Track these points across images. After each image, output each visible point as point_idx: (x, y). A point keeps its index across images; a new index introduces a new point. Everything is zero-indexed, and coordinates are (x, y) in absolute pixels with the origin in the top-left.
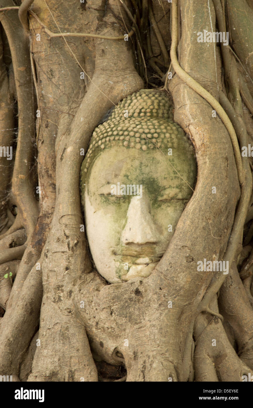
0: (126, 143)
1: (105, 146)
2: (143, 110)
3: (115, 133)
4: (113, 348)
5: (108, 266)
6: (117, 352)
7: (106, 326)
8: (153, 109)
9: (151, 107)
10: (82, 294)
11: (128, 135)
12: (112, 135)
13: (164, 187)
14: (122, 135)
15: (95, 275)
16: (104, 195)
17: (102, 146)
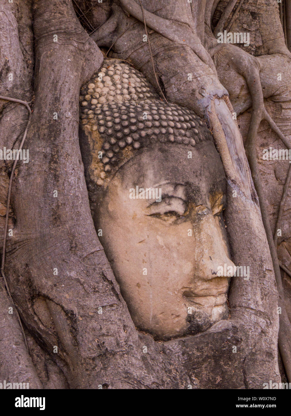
0: (171, 138)
1: (141, 144)
2: (138, 90)
5: (175, 316)
8: (146, 87)
9: (143, 85)
11: (169, 126)
16: (157, 215)
17: (137, 145)
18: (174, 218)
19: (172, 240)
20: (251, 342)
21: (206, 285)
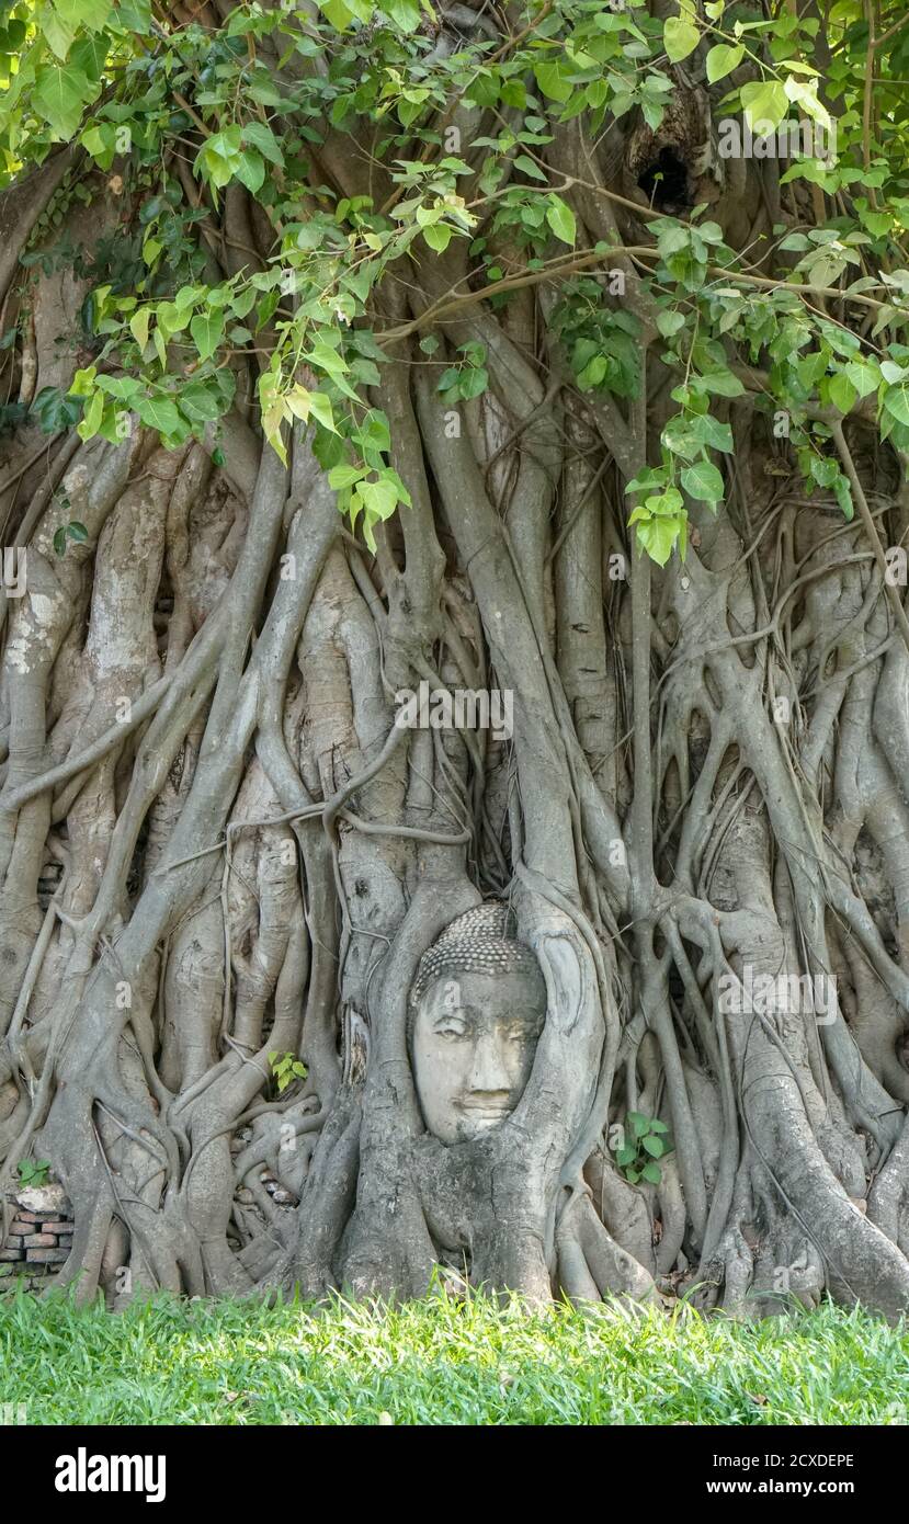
0: (468, 967)
1: (441, 971)
2: (484, 929)
5: (448, 1123)
8: (497, 926)
11: (470, 957)
14: (463, 957)
16: (439, 1033)
17: (437, 973)
18: (454, 1037)
19: (450, 1056)
20: (502, 1153)
21: (472, 1098)
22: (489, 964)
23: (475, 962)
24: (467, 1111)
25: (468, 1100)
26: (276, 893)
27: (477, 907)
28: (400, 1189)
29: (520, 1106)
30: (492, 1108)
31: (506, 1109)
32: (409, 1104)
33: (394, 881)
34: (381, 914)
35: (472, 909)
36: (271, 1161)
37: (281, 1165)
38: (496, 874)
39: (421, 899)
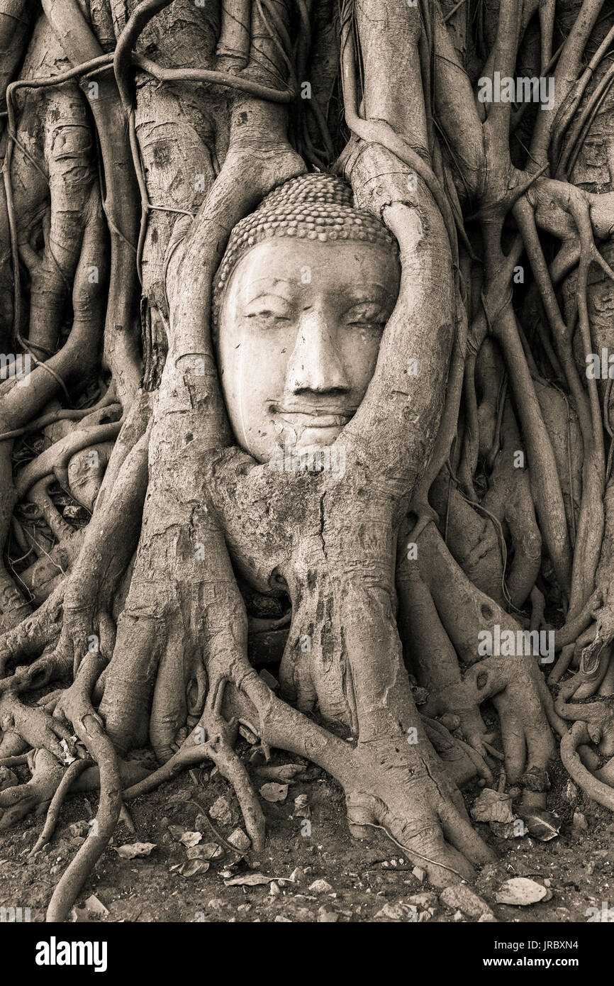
0: (290, 231)
1: (255, 239)
2: (311, 194)
3: (271, 218)
4: (270, 569)
5: (261, 433)
6: (276, 575)
7: (258, 532)
8: (327, 193)
9: (324, 190)
10: (218, 478)
11: (294, 219)
12: (266, 222)
13: (358, 300)
14: (284, 220)
15: (236, 450)
16: (253, 316)
17: (250, 241)
18: (272, 321)
19: (266, 345)
21: (296, 399)
22: (319, 228)
23: (301, 224)
24: (287, 417)
25: (288, 401)
26: (65, 169)
27: (302, 174)
28: (196, 518)
29: (360, 411)
30: (320, 413)
31: (341, 415)
32: (211, 410)
33: (202, 147)
34: (183, 187)
35: (295, 177)
36: (59, 472)
37: (71, 477)
38: (322, 153)
39: (232, 162)
